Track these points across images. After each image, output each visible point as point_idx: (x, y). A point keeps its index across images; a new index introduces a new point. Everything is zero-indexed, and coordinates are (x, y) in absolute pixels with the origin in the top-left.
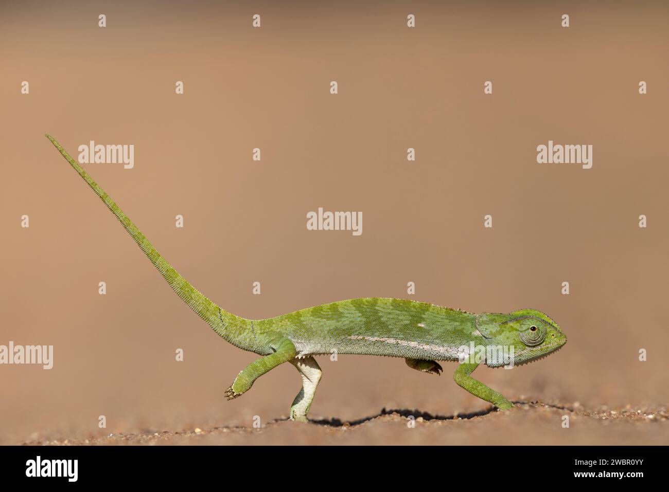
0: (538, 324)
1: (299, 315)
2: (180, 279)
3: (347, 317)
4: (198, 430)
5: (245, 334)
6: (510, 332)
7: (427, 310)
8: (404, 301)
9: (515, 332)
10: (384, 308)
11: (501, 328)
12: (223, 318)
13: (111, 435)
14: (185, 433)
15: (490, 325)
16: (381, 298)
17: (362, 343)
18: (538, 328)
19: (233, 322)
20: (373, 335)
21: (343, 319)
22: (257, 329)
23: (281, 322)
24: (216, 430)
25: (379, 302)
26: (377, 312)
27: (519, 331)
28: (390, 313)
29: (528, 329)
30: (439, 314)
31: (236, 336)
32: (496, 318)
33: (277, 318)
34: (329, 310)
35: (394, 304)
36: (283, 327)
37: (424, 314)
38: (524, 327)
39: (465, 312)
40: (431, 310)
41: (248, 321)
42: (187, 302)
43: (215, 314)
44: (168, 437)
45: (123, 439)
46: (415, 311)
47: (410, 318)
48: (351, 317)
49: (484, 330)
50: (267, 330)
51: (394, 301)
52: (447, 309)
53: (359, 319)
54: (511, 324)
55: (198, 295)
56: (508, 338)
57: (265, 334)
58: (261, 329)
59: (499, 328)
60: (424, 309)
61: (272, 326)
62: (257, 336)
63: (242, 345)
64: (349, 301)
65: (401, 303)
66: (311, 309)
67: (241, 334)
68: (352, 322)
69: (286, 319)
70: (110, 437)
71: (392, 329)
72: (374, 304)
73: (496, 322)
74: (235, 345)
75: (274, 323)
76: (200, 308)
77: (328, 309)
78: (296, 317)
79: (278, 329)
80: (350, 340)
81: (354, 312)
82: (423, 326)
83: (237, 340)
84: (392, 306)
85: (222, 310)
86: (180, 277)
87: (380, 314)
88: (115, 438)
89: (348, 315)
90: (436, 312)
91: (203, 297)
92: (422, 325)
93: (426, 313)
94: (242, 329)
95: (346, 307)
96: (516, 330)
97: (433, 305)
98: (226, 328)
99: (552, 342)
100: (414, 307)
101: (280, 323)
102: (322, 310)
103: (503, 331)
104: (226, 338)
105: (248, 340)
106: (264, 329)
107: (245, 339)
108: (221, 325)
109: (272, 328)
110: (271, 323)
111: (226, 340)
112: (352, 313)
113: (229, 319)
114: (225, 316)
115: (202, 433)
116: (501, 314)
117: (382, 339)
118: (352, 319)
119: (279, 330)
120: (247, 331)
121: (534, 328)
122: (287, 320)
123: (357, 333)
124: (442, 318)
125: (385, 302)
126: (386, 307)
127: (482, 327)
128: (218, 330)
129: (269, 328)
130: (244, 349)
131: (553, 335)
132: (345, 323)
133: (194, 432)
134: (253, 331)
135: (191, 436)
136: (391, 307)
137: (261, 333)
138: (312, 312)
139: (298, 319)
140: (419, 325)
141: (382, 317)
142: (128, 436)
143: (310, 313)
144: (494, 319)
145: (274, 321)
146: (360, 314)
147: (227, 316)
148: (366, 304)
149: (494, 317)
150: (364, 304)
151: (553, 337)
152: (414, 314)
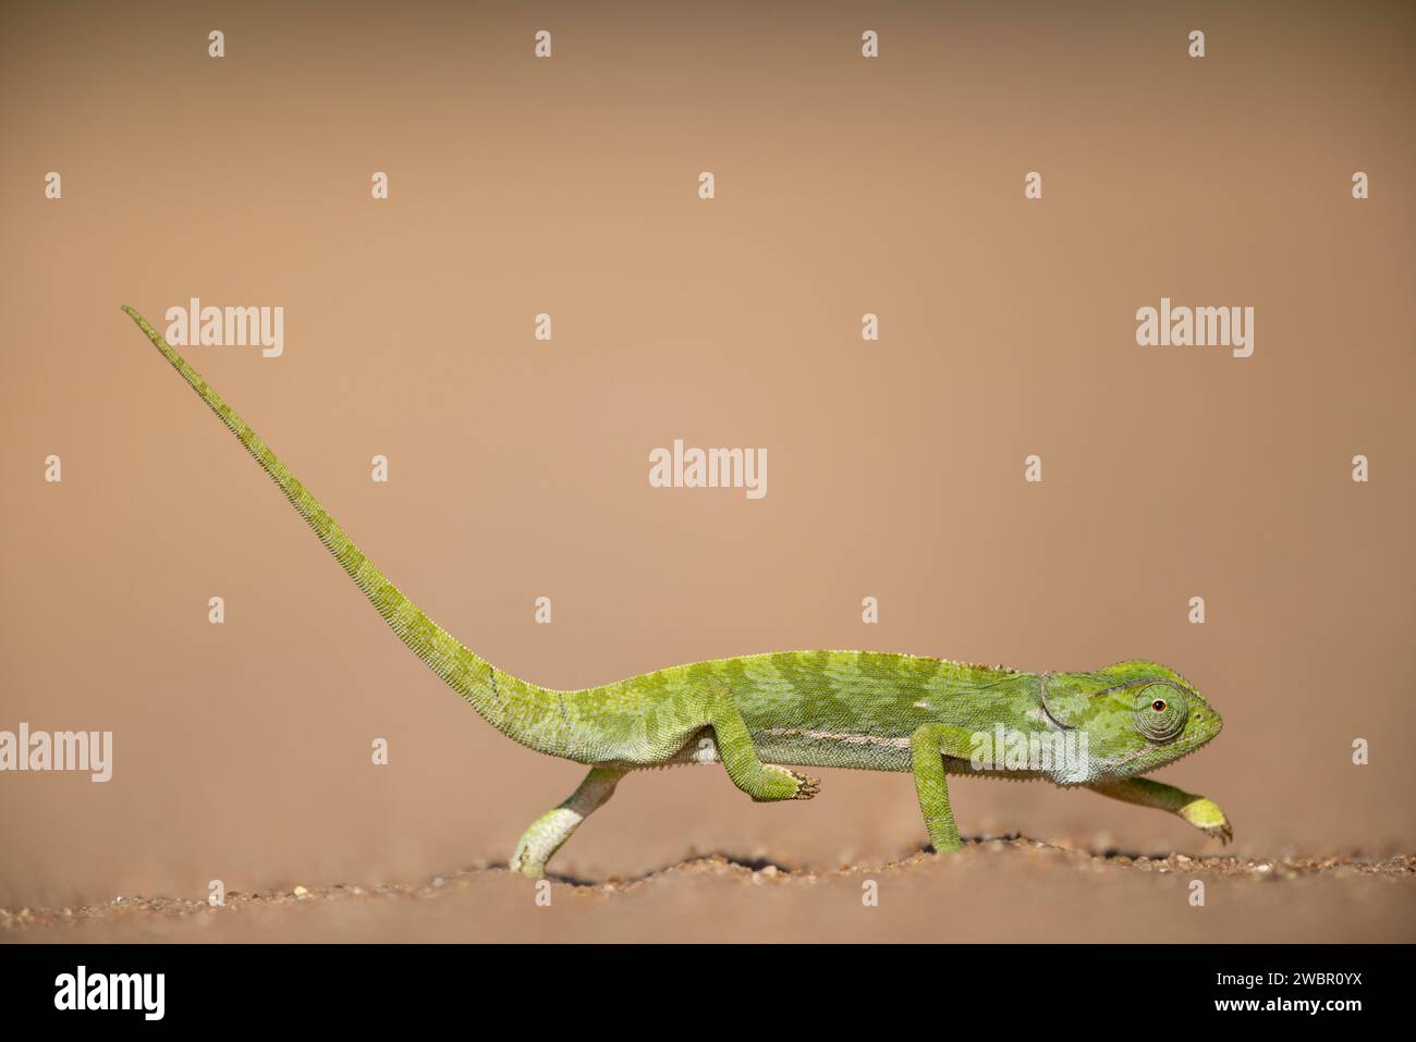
0: (1169, 695)
1: (661, 681)
2: (407, 609)
3: (764, 691)
4: (300, 891)
5: (547, 722)
6: (1112, 712)
7: (934, 673)
8: (885, 655)
9: (1123, 713)
10: (842, 674)
11: (1093, 705)
12: (498, 687)
13: (119, 899)
14: (274, 896)
15: (1069, 698)
16: (835, 652)
17: (795, 742)
18: (1169, 705)
19: (520, 696)
20: (817, 727)
21: (755, 696)
22: (572, 708)
23: (624, 694)
24: (339, 890)
25: (831, 659)
26: (826, 681)
27: (1131, 709)
28: (854, 684)
29: (1148, 706)
30: (957, 679)
31: (527, 726)
32: (1080, 683)
33: (615, 686)
34: (723, 674)
35: (862, 664)
36: (630, 704)
37: (927, 683)
38: (1142, 702)
39: (1013, 672)
40: (941, 671)
41: (552, 693)
42: (423, 655)
43: (481, 680)
44: (237, 906)
45: (143, 907)
46: (908, 675)
47: (898, 692)
48: (771, 691)
49: (1058, 708)
50: (595, 712)
51: (864, 656)
52: (973, 668)
53: (789, 696)
54: (1114, 696)
55: (446, 641)
56: (1108, 726)
57: (592, 722)
58: (581, 711)
59: (1089, 706)
60: (928, 670)
61: (604, 704)
62: (573, 724)
63: (542, 744)
64: (768, 655)
65: (876, 660)
66: (687, 667)
67: (537, 721)
68: (774, 701)
69: (634, 686)
70: (117, 904)
71: (858, 714)
72: (820, 664)
73: (1081, 692)
74: (525, 744)
75: (608, 697)
76: (449, 668)
77: (724, 671)
78: (655, 684)
79: (618, 709)
80: (770, 735)
81: (776, 681)
82: (924, 705)
83: (529, 733)
84: (859, 667)
85: (497, 672)
86: (407, 603)
87: (834, 686)
88: (126, 906)
89: (767, 688)
90: (951, 674)
91: (456, 644)
92: (922, 704)
93: (932, 680)
94: (540, 712)
95: (760, 670)
96: (1127, 708)
97: (944, 661)
98: (505, 710)
99: (1197, 730)
100: (906, 667)
101: (623, 697)
102: (709, 672)
103: (1098, 711)
104: (506, 730)
105: (554, 734)
106: (588, 711)
107: (548, 732)
108: (495, 702)
109: (604, 708)
110: (602, 697)
111: (506, 733)
112: (774, 684)
113: (512, 691)
114: (503, 683)
115: (310, 896)
116: (1087, 674)
117: (837, 736)
118: (774, 696)
119: (621, 711)
120: (550, 714)
121: (1161, 703)
122: (635, 690)
123: (785, 723)
124: (965, 688)
125: (845, 660)
126: (845, 671)
127: (1052, 702)
128: (490, 713)
129: (599, 709)
130: (546, 752)
131: (1199, 716)
132: (759, 704)
133: (294, 894)
134: (563, 715)
135: (285, 902)
136: (858, 671)
137: (582, 720)
138: (690, 675)
139: (659, 687)
140: (917, 704)
141: (838, 691)
142: (154, 902)
143: (685, 676)
144: (1076, 685)
145: (609, 693)
146: (791, 687)
147: (506, 682)
148: (805, 664)
149: (1074, 682)
150: (799, 664)
151: (1198, 720)
152: (905, 682)
